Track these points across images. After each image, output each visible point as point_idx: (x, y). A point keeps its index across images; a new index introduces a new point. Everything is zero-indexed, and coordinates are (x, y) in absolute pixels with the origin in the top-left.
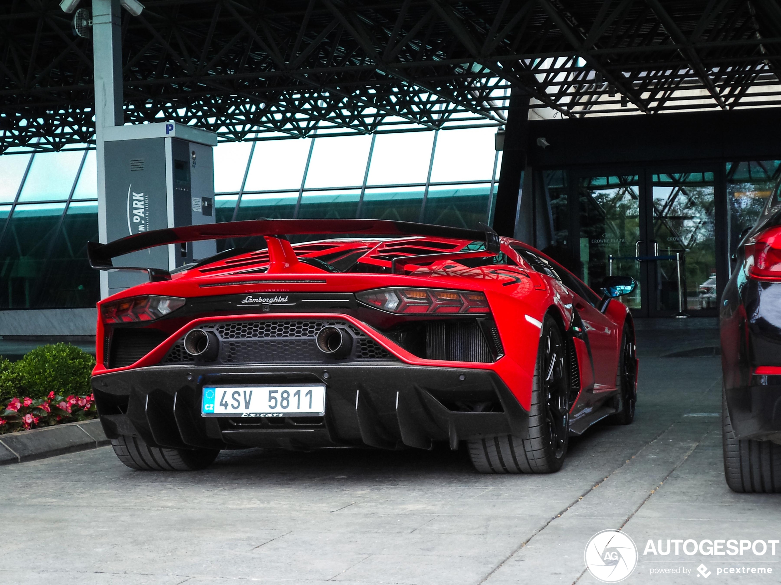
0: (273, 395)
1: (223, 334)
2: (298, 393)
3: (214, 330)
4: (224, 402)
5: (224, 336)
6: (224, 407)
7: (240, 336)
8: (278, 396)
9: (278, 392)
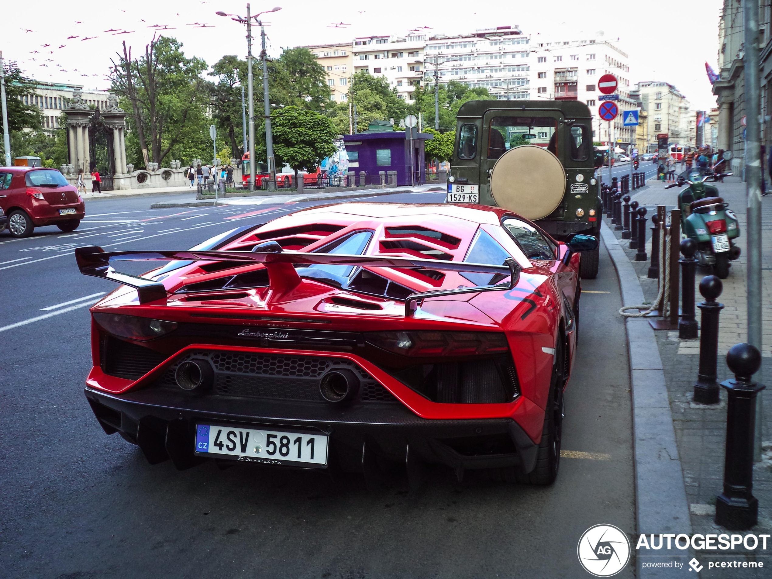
0: (271, 439)
1: (218, 365)
2: (299, 440)
3: (209, 359)
4: (218, 442)
5: (219, 368)
6: (218, 448)
7: (236, 369)
8: (277, 441)
9: (278, 437)
